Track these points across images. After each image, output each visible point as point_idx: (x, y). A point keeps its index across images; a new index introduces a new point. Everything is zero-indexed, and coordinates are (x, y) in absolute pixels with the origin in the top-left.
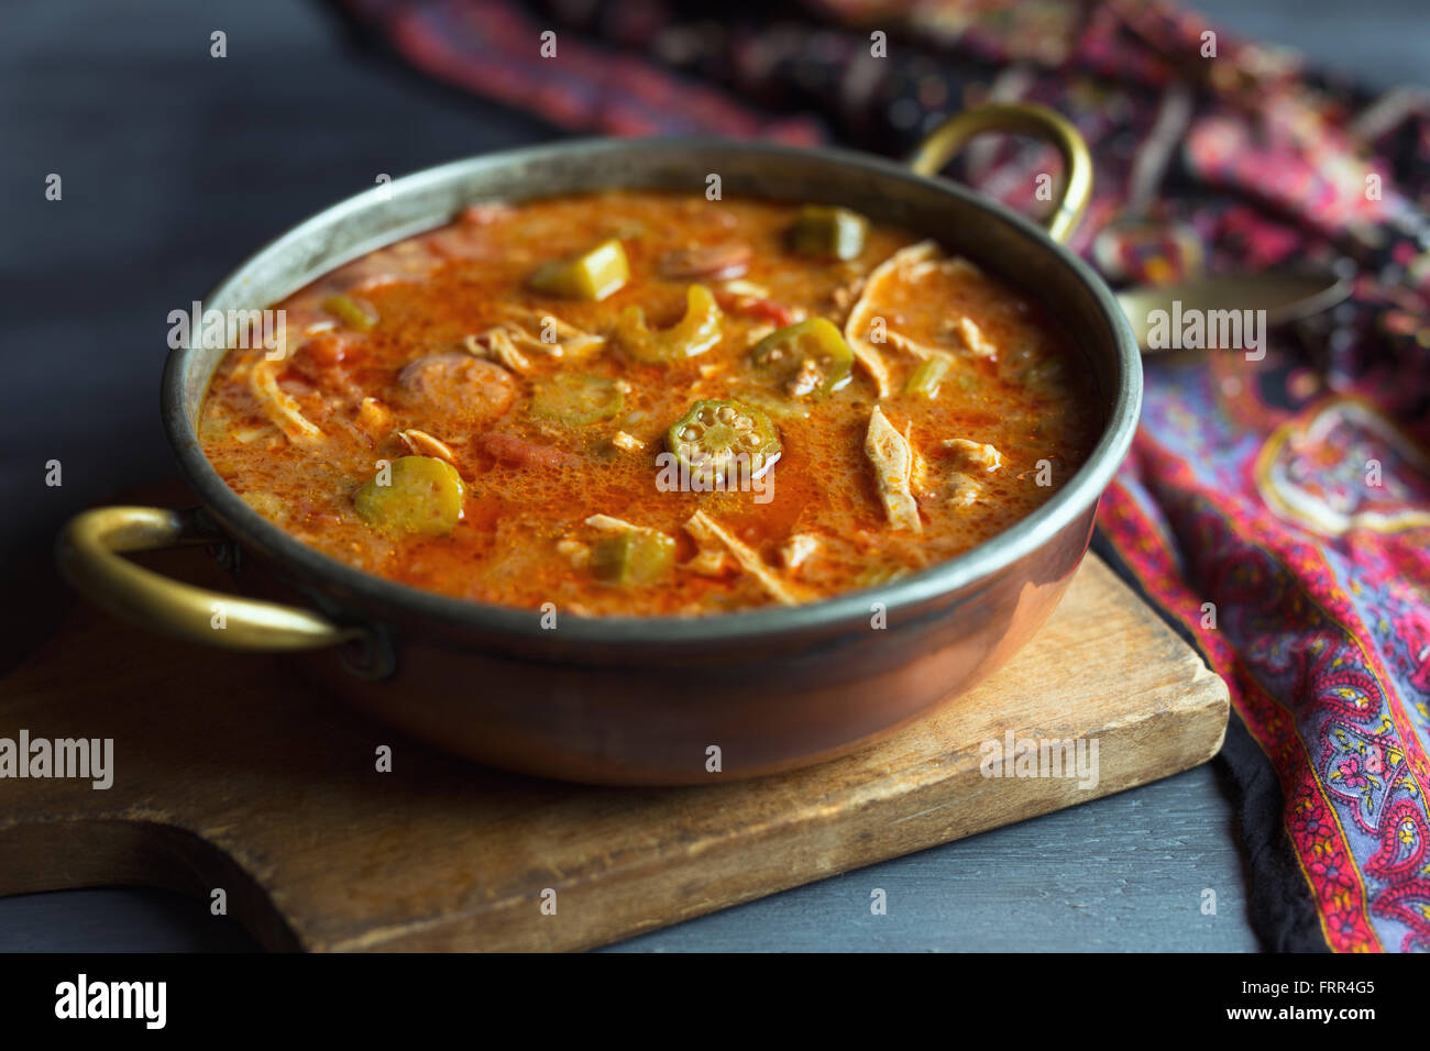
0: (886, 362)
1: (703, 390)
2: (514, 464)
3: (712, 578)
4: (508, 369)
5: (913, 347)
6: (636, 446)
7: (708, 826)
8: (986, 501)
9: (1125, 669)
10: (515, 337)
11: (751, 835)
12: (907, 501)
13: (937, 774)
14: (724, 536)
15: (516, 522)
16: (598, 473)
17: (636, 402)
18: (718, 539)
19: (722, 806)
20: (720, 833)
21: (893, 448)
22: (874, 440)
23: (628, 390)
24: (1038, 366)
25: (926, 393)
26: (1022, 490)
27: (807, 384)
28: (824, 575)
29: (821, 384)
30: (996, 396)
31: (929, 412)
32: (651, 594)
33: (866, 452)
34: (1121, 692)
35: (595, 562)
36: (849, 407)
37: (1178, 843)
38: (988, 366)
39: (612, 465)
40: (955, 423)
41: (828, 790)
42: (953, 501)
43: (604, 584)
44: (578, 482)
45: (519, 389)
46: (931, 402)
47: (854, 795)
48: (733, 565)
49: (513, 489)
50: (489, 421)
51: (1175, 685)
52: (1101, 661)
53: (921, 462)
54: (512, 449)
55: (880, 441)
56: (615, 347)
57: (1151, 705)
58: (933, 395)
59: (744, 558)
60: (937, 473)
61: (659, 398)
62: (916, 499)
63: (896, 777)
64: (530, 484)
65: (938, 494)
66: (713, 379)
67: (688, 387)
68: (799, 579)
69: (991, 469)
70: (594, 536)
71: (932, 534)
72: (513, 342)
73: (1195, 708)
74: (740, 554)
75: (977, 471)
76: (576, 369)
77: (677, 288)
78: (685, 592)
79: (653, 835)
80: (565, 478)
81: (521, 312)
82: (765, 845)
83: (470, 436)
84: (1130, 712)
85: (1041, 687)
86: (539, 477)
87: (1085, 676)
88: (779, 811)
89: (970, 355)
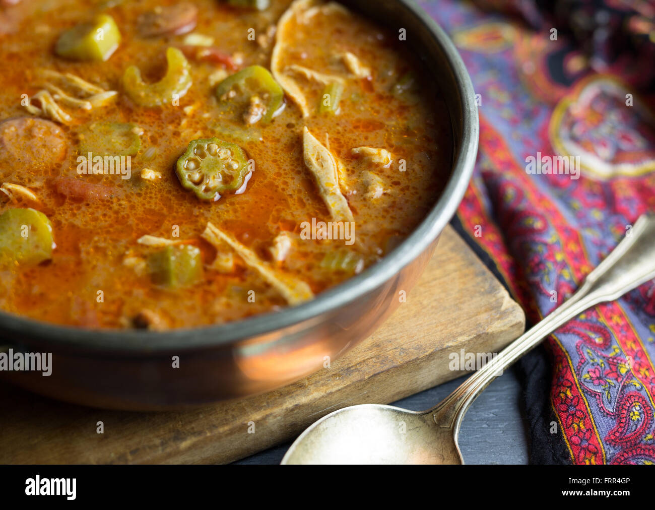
0: (302, 89)
1: (190, 125)
2: (79, 199)
3: (227, 275)
4: (58, 123)
5: (318, 77)
6: (157, 177)
7: (193, 428)
8: (389, 191)
9: (458, 301)
10: (56, 97)
11: (219, 433)
12: (341, 200)
13: (338, 385)
14: (229, 241)
15: (92, 244)
16: (136, 200)
17: (149, 140)
18: (225, 243)
19: (201, 413)
20: (200, 433)
21: (323, 160)
22: (309, 154)
23: (141, 133)
24: (399, 80)
25: (333, 112)
26: (409, 180)
27: (257, 115)
28: (300, 264)
29: (265, 113)
30: (376, 106)
31: (338, 124)
32: (192, 292)
33: (306, 163)
34: (455, 319)
35: (151, 271)
36: (285, 128)
37: (492, 415)
38: (368, 85)
39: (143, 193)
40: (355, 131)
41: (268, 399)
42: (369, 195)
43: (159, 287)
44: (124, 208)
45: (69, 138)
46: (337, 117)
47: (286, 402)
48: (240, 263)
49: (81, 219)
50: (55, 166)
51: (490, 313)
52: (443, 295)
53: (342, 167)
54: (77, 189)
55: (313, 155)
56: (125, 98)
57: (474, 329)
58: (338, 112)
59: (246, 256)
60: (353, 172)
61: (162, 135)
62: (345, 196)
63: (312, 388)
64: (92, 213)
65: (358, 190)
66: (193, 116)
67: (179, 124)
68: (285, 268)
69: (387, 166)
70: (146, 252)
71: (361, 222)
72: (56, 101)
73: (503, 329)
74: (243, 253)
75: (378, 168)
76: (101, 118)
77: (156, 44)
78: (214, 288)
79: (158, 436)
80: (115, 206)
81: (56, 75)
82: (229, 438)
83: (45, 180)
84: (461, 334)
85: (404, 317)
86: (98, 208)
87: (433, 307)
88: (238, 416)
89: (354, 77)
